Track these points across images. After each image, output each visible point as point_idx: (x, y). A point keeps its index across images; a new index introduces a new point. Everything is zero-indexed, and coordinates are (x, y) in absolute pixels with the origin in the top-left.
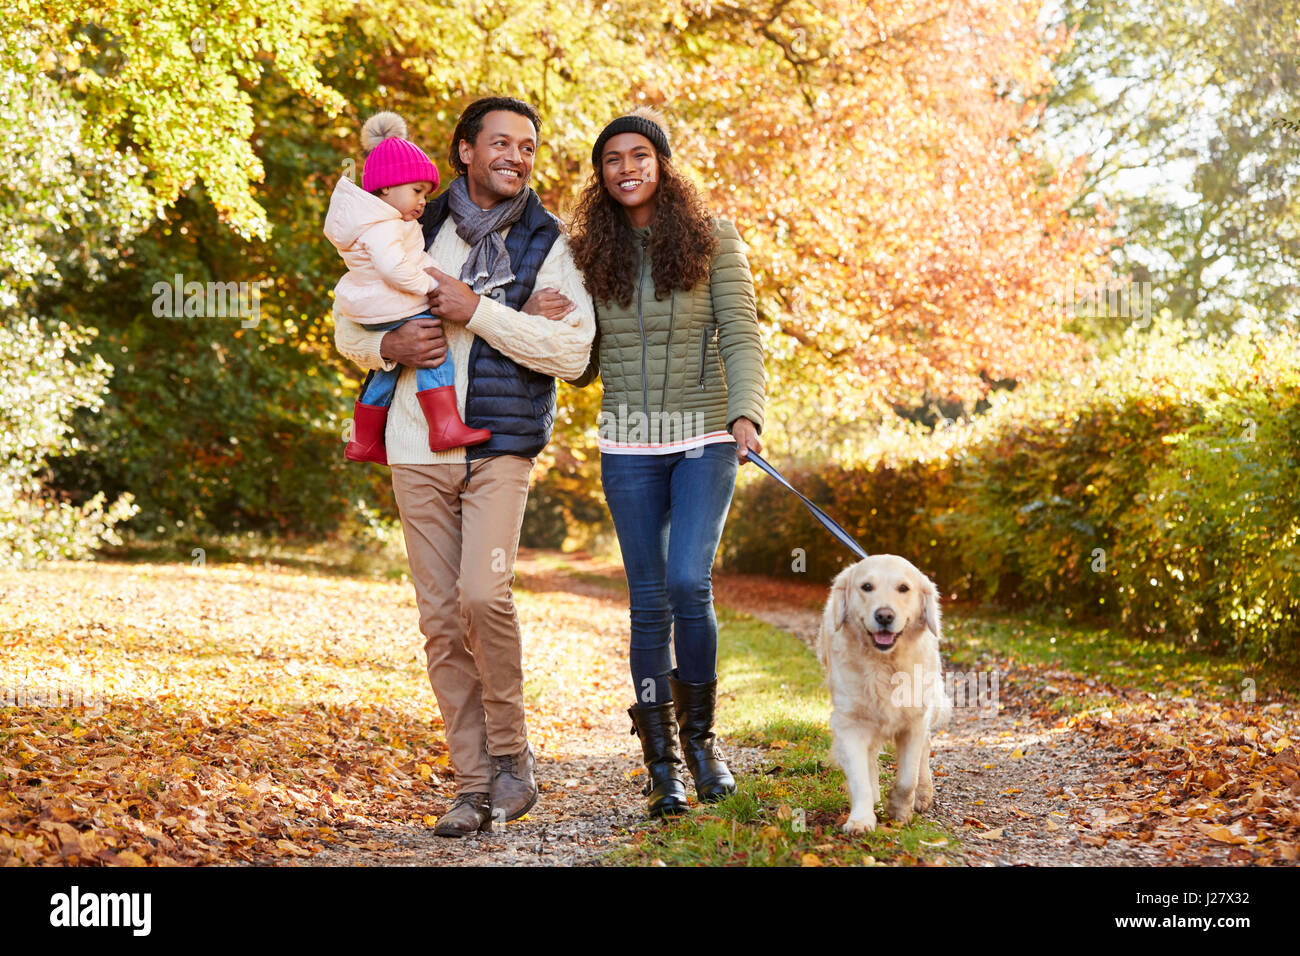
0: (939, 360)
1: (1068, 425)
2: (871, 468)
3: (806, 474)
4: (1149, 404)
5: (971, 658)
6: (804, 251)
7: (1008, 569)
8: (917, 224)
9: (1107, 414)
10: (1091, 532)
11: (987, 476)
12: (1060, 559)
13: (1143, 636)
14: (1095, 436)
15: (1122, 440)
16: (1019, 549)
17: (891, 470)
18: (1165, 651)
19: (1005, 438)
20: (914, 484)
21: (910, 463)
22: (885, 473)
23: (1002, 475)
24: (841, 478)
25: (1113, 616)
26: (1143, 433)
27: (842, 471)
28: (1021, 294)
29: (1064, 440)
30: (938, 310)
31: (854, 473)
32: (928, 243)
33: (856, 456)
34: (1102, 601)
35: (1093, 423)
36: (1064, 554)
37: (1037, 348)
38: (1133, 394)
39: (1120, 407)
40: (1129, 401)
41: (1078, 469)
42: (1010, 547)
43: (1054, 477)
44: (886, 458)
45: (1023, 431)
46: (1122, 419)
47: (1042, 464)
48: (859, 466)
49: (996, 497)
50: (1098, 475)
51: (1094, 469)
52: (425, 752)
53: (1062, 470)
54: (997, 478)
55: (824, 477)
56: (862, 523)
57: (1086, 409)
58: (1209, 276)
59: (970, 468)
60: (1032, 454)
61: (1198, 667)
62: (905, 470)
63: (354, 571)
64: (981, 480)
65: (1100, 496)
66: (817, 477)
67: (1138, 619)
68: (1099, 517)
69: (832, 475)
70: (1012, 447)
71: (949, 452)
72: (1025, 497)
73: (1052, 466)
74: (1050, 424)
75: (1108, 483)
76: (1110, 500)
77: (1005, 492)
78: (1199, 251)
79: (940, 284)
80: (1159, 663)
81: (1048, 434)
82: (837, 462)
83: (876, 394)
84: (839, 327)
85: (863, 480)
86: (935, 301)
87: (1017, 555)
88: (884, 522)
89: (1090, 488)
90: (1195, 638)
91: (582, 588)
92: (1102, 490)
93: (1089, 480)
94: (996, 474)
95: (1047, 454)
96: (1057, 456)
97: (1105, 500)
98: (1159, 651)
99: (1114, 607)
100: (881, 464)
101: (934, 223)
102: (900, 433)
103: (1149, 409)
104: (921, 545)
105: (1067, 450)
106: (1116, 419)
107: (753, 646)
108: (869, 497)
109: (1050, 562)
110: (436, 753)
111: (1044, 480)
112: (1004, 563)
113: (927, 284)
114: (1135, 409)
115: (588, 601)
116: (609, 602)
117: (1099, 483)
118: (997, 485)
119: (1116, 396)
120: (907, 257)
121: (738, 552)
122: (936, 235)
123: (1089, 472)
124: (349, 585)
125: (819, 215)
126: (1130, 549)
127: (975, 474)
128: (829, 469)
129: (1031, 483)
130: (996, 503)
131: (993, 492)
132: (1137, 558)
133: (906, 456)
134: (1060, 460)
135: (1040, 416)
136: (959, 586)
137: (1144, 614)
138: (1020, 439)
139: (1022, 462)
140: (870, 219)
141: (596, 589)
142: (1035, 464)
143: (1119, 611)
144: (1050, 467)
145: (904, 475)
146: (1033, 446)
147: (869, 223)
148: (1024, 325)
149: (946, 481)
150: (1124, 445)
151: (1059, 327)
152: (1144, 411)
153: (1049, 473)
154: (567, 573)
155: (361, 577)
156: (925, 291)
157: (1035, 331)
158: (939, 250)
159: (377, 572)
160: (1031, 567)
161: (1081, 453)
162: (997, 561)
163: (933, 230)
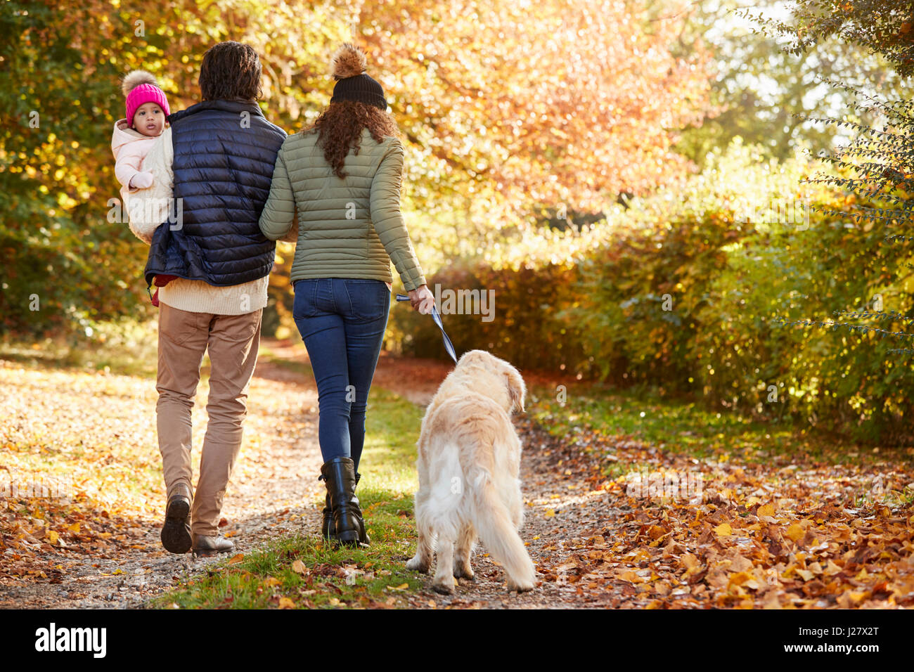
0: (566, 177)
1: (662, 233)
2: (516, 268)
3: (463, 274)
4: (721, 217)
5: (563, 431)
6: (450, 87)
7: (618, 354)
8: (546, 62)
9: (692, 224)
10: (678, 323)
11: (600, 277)
12: (657, 346)
13: (720, 409)
14: (683, 244)
15: (702, 246)
16: (624, 337)
17: (531, 271)
18: (733, 422)
19: (614, 244)
20: (548, 282)
21: (547, 264)
22: (526, 273)
23: (612, 275)
24: (491, 276)
25: (697, 393)
26: (717, 241)
27: (492, 271)
28: (633, 121)
29: (659, 246)
30: (564, 135)
31: (502, 272)
32: (554, 79)
33: (505, 258)
34: (691, 380)
35: (679, 232)
36: (660, 341)
37: (647, 166)
38: (709, 208)
39: (700, 220)
40: (707, 214)
41: (670, 270)
42: (618, 335)
43: (651, 277)
44: (528, 260)
45: (629, 238)
46: (701, 229)
47: (642, 266)
48: (506, 267)
49: (608, 293)
50: (686, 274)
51: (681, 270)
52: (63, 520)
53: (658, 271)
54: (609, 278)
55: (478, 276)
56: (509, 314)
57: (675, 220)
58: (809, 100)
59: (589, 270)
60: (636, 258)
61: (754, 435)
62: (542, 270)
63: (69, 364)
64: (597, 280)
65: (686, 293)
66: (473, 275)
67: (717, 395)
68: (685, 310)
69: (484, 274)
70: (620, 252)
71: (573, 256)
72: (630, 293)
73: (650, 268)
74: (647, 233)
75: (692, 282)
76: (694, 296)
77: (615, 290)
78: (800, 79)
79: (563, 114)
80: (722, 432)
81: (647, 241)
82: (489, 263)
83: (509, 209)
84: (482, 151)
85: (509, 278)
86: (562, 128)
87: (624, 342)
88: (525, 314)
89: (679, 286)
90: (760, 410)
91: (277, 373)
92: (688, 287)
93: (677, 280)
94: (607, 274)
95: (645, 258)
96: (656, 259)
97: (690, 295)
98: (728, 422)
99: (698, 386)
100: (523, 265)
101: (560, 61)
102: (540, 238)
103: (721, 221)
104: (554, 333)
105: (662, 254)
106: (696, 229)
107: (389, 424)
108: (514, 293)
109: (649, 349)
110: (71, 521)
111: (643, 280)
112: (615, 349)
113: (553, 113)
114: (711, 222)
115: (275, 384)
116: (293, 385)
117: (686, 282)
118: (609, 284)
119: (697, 209)
120: (536, 91)
121: (414, 340)
122: (561, 72)
123: (677, 272)
124: (59, 376)
125: (460, 57)
126: (707, 337)
127: (592, 275)
128: (482, 269)
129: (635, 282)
130: (609, 298)
131: (606, 289)
132: (713, 343)
133: (542, 258)
134: (656, 263)
135: (640, 225)
136: (582, 368)
137: (720, 391)
138: (626, 245)
139: (628, 264)
140: (506, 58)
141: (286, 374)
142: (637, 267)
143: (702, 389)
144: (648, 269)
145: (541, 275)
146: (637, 251)
147: (505, 62)
148: (637, 147)
149: (572, 280)
150: (704, 250)
151: (666, 149)
152: (718, 222)
153: (647, 273)
154: (268, 359)
155: (73, 369)
156: (551, 119)
157: (646, 152)
158: (564, 85)
159: (91, 364)
160: (635, 352)
161: (672, 256)
162: (609, 349)
163: (558, 68)
